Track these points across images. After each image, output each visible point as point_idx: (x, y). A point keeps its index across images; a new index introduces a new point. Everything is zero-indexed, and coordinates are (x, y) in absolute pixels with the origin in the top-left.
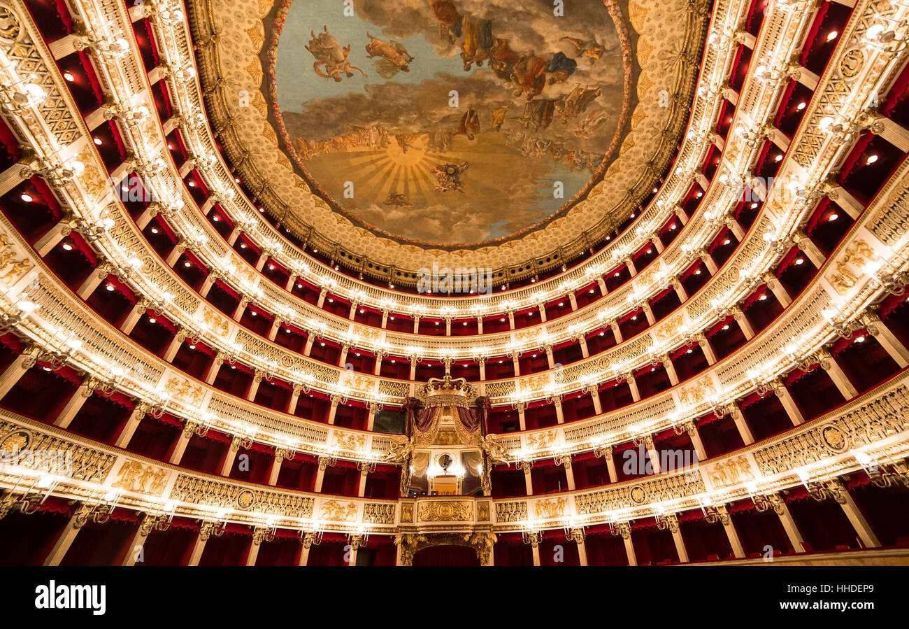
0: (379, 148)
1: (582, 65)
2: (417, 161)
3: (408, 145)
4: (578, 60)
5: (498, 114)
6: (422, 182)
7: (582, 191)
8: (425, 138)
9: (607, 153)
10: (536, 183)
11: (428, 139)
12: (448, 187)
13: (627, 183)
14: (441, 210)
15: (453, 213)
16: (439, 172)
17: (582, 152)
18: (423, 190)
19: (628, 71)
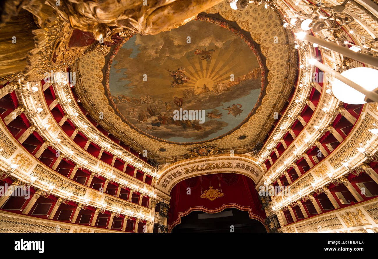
0: (218, 84)
1: (151, 126)
2: (198, 82)
3: (203, 89)
4: (152, 126)
5: (169, 108)
6: (193, 71)
7: (108, 87)
8: (196, 93)
9: (115, 105)
10: (134, 85)
11: (195, 93)
12: (178, 72)
13: (92, 95)
14: (176, 55)
15: (168, 55)
16: (185, 79)
17: (125, 103)
18: (191, 66)
19: (135, 127)
